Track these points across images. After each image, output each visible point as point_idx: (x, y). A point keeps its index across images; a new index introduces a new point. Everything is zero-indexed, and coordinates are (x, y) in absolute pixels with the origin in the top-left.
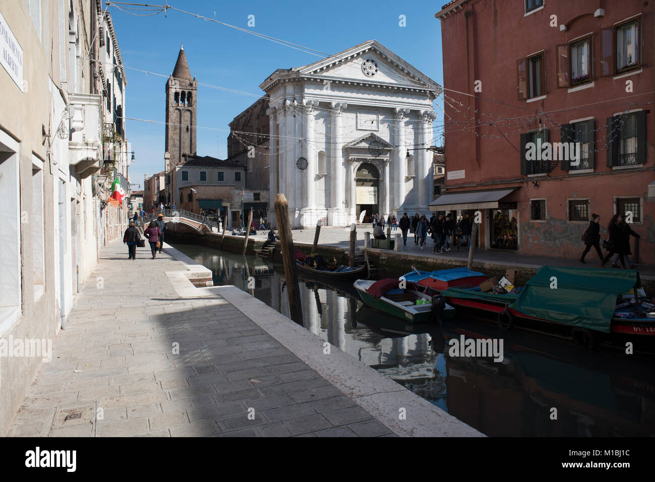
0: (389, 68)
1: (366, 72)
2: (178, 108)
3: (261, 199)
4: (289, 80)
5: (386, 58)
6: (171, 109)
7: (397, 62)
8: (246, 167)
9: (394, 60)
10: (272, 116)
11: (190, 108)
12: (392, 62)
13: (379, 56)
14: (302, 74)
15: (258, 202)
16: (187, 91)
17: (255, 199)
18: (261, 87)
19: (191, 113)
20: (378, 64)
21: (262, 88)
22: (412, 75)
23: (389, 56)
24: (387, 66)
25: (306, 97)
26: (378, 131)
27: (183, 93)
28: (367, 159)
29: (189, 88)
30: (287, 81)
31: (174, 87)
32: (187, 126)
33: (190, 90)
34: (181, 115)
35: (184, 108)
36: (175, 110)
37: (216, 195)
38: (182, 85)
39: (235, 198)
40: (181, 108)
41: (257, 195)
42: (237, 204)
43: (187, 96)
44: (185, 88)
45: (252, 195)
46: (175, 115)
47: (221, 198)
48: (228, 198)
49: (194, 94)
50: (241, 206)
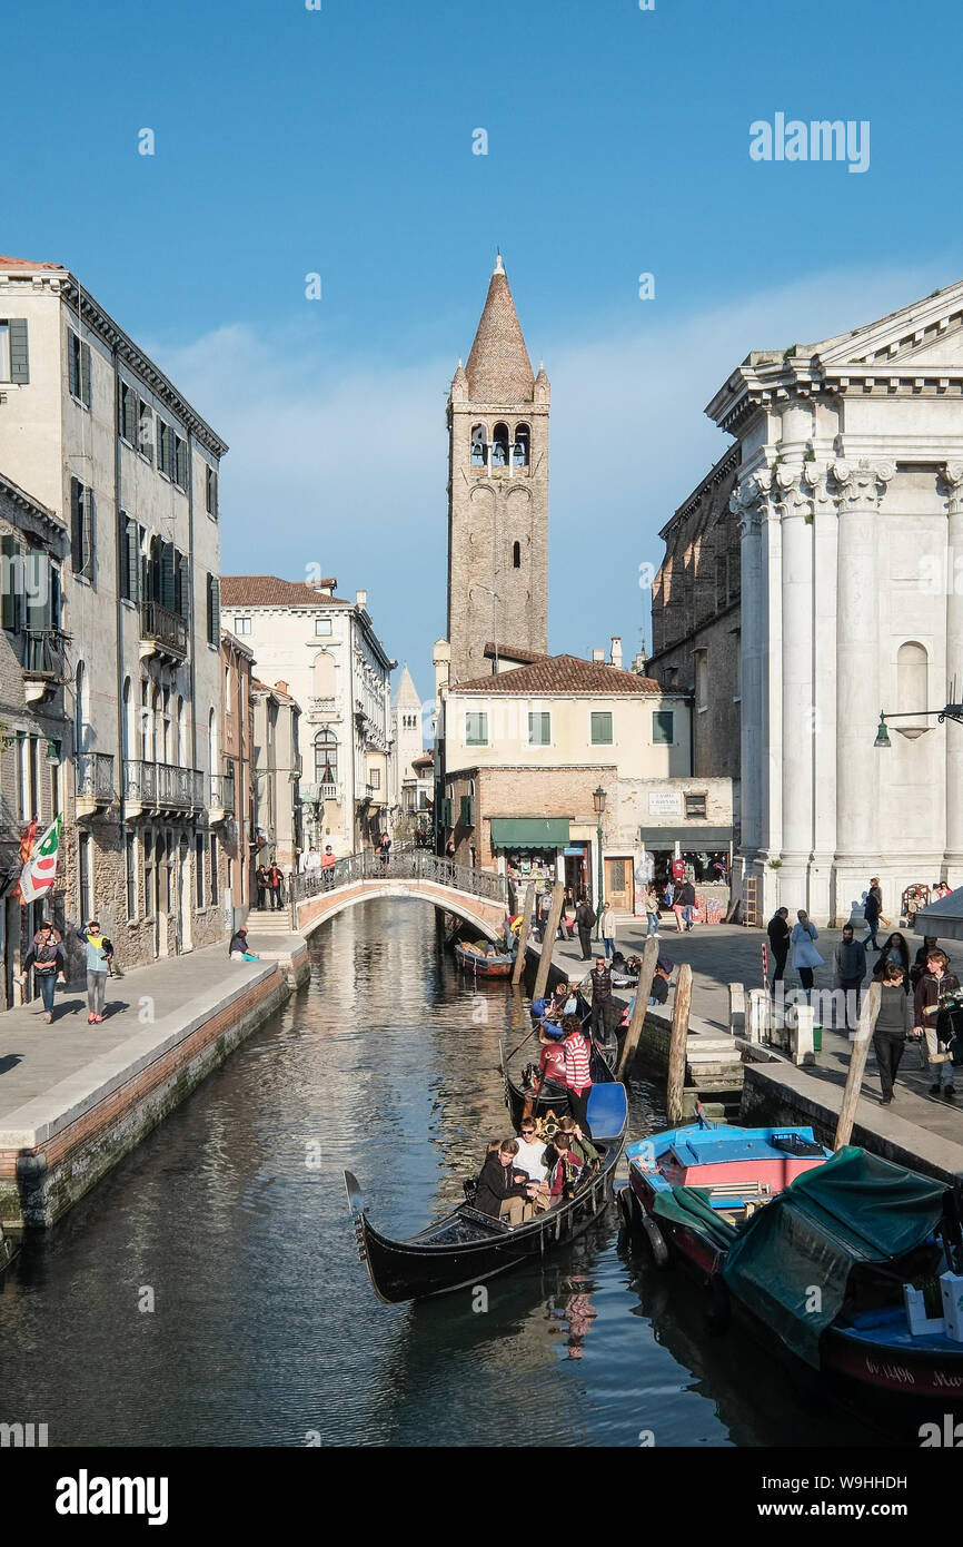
2: (484, 481)
3: (708, 814)
4: (790, 389)
6: (461, 489)
8: (693, 692)
10: (747, 519)
11: (525, 482)
14: (833, 368)
15: (701, 823)
16: (512, 424)
17: (690, 815)
18: (713, 411)
19: (531, 499)
21: (714, 416)
25: (846, 450)
27: (500, 432)
29: (519, 408)
30: (783, 393)
31: (469, 409)
32: (517, 545)
33: (524, 418)
34: (496, 507)
35: (504, 483)
36: (474, 488)
37: (551, 803)
38: (495, 402)
39: (616, 811)
40: (494, 483)
41: (696, 802)
42: (625, 832)
43: (512, 441)
44: (508, 411)
45: (679, 799)
46: (474, 509)
47: (567, 812)
48: (595, 810)
49: (539, 430)
50: (639, 839)
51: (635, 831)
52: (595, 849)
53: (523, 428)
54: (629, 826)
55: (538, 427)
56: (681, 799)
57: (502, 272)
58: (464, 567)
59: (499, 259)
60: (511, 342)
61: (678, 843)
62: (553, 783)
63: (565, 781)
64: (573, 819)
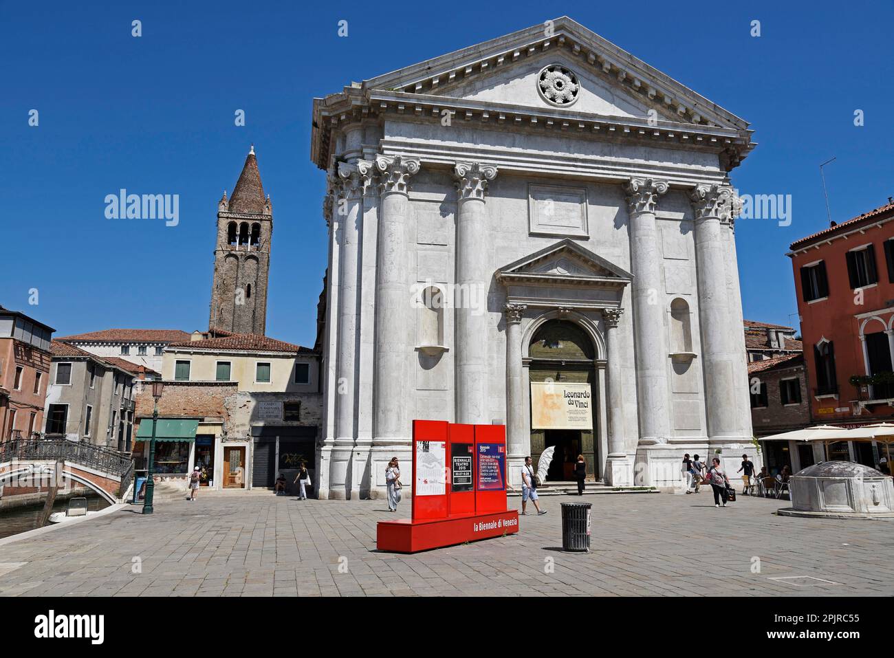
0: (607, 86)
1: (548, 95)
2: (233, 252)
3: (300, 418)
4: (349, 114)
5: (598, 64)
6: (219, 255)
7: (627, 70)
8: (321, 353)
9: (619, 66)
11: (255, 253)
12: (614, 73)
13: (580, 59)
14: (375, 94)
15: (295, 423)
16: (250, 223)
17: (287, 419)
19: (258, 263)
20: (578, 77)
21: (315, 160)
22: (668, 101)
23: (604, 57)
24: (601, 82)
25: (385, 152)
26: (587, 238)
27: (244, 226)
28: (557, 308)
29: (255, 216)
30: (343, 117)
31: (228, 215)
32: (249, 285)
33: (257, 222)
34: (238, 266)
35: (244, 253)
36: (227, 256)
37: (188, 408)
38: (243, 213)
39: (234, 414)
40: (238, 253)
42: (240, 429)
43: (250, 232)
44: (249, 218)
45: (280, 407)
46: (227, 266)
47: (200, 414)
48: (219, 413)
49: (265, 228)
50: (250, 434)
51: (248, 428)
52: (218, 442)
53: (257, 227)
54: (243, 425)
55: (265, 226)
56: (280, 405)
57: (253, 154)
58: (219, 296)
59: (252, 147)
60: (254, 185)
61: (278, 438)
62: (190, 393)
63: (199, 392)
64: (202, 420)
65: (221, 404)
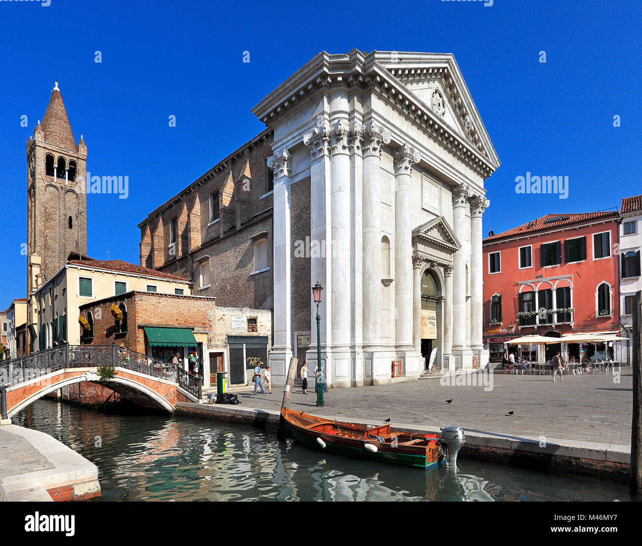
2: (53, 183)
3: (258, 329)
6: (39, 184)
8: (192, 281)
11: (74, 188)
15: (255, 334)
16: (68, 159)
17: (249, 329)
29: (71, 153)
31: (45, 146)
32: (70, 219)
34: (59, 198)
35: (64, 187)
36: (48, 186)
37: (180, 319)
38: (59, 147)
39: (215, 325)
40: (58, 185)
41: (252, 321)
42: (220, 338)
43: (67, 167)
44: (65, 153)
45: (244, 320)
46: (48, 196)
47: (190, 325)
48: (204, 324)
49: (82, 166)
50: (227, 342)
51: (225, 337)
52: (205, 348)
53: (73, 163)
54: (222, 334)
55: (81, 163)
61: (244, 345)
62: (181, 306)
63: (187, 305)
64: (193, 329)
65: (205, 317)
